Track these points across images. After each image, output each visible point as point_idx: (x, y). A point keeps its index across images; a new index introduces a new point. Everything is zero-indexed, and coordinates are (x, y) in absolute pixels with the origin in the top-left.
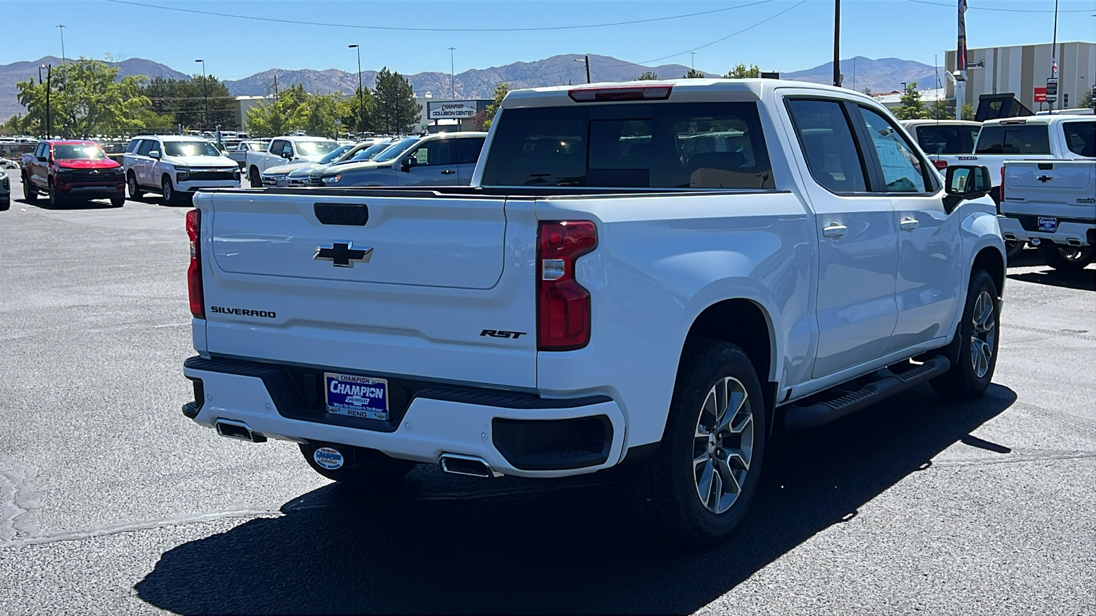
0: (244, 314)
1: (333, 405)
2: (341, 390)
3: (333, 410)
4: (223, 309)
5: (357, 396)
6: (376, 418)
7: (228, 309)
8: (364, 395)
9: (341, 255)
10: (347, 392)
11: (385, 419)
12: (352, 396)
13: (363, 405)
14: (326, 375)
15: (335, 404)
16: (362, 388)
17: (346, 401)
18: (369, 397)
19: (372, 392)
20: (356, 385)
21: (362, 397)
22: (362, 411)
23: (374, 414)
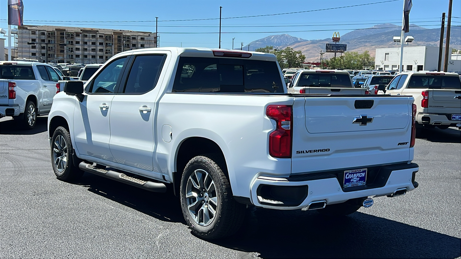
0: (314, 152)
1: (346, 184)
2: (349, 177)
3: (346, 186)
4: (303, 151)
5: (355, 178)
6: (362, 185)
7: (306, 151)
8: (358, 177)
9: (364, 121)
10: (352, 177)
11: (365, 184)
12: (353, 178)
13: (357, 181)
14: (345, 172)
15: (347, 183)
16: (357, 174)
17: (351, 181)
18: (360, 177)
19: (361, 175)
20: (355, 173)
21: (357, 178)
22: (357, 183)
23: (361, 183)
